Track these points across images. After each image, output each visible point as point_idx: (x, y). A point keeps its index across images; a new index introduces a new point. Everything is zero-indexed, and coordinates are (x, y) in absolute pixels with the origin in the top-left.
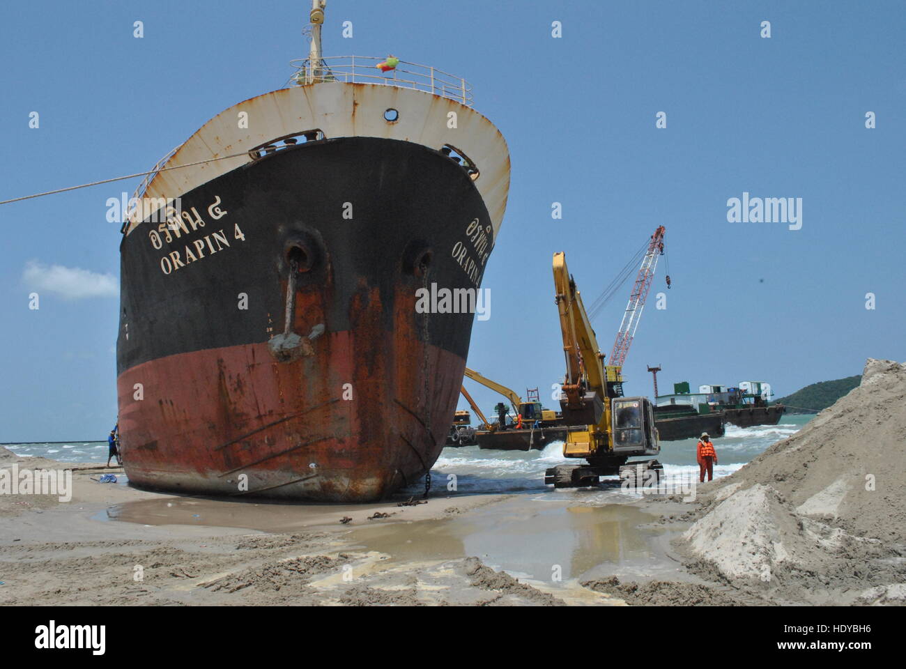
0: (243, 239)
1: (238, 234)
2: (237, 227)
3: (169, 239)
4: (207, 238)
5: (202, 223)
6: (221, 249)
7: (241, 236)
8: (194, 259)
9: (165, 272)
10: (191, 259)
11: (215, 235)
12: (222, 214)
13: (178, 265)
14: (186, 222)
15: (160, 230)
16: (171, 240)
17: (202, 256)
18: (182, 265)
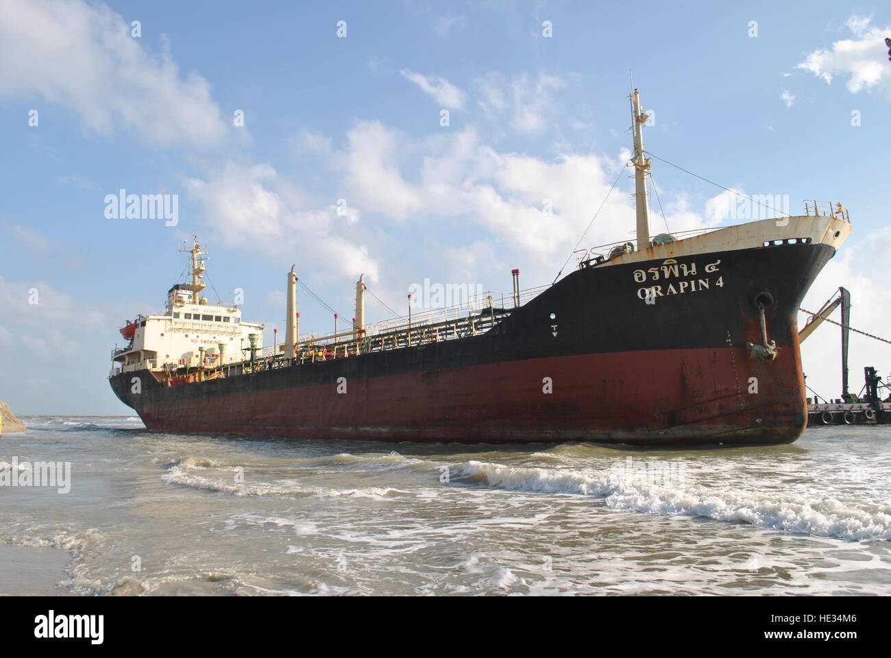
0: (721, 286)
1: (719, 282)
2: (721, 279)
3: (655, 278)
4: (693, 283)
5: (694, 273)
6: (701, 289)
7: (721, 284)
8: (675, 292)
9: (640, 297)
10: (671, 292)
11: (701, 281)
12: (714, 270)
13: (657, 294)
14: (681, 271)
15: (650, 271)
16: (658, 278)
17: (682, 291)
18: (661, 294)
